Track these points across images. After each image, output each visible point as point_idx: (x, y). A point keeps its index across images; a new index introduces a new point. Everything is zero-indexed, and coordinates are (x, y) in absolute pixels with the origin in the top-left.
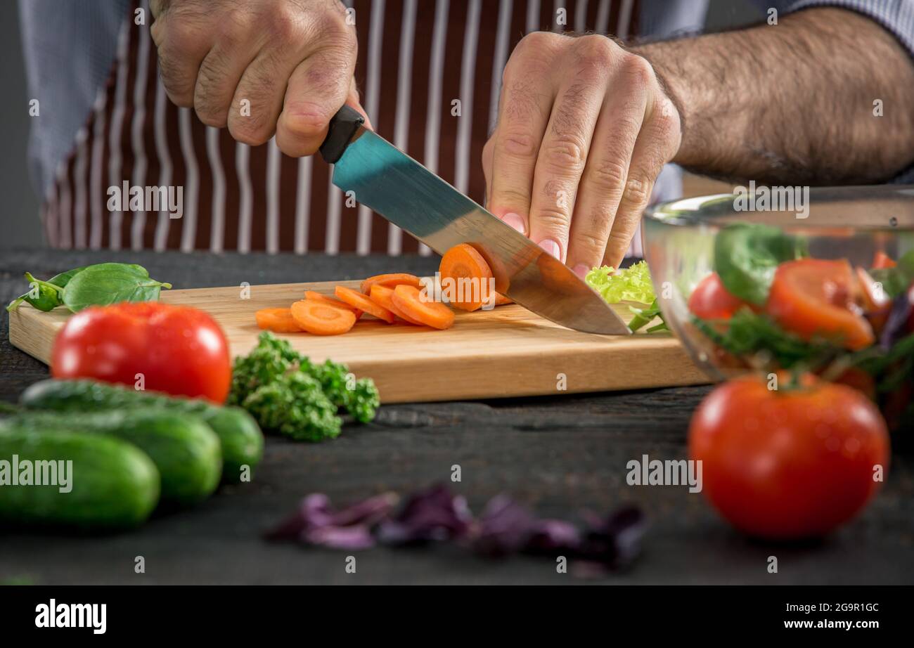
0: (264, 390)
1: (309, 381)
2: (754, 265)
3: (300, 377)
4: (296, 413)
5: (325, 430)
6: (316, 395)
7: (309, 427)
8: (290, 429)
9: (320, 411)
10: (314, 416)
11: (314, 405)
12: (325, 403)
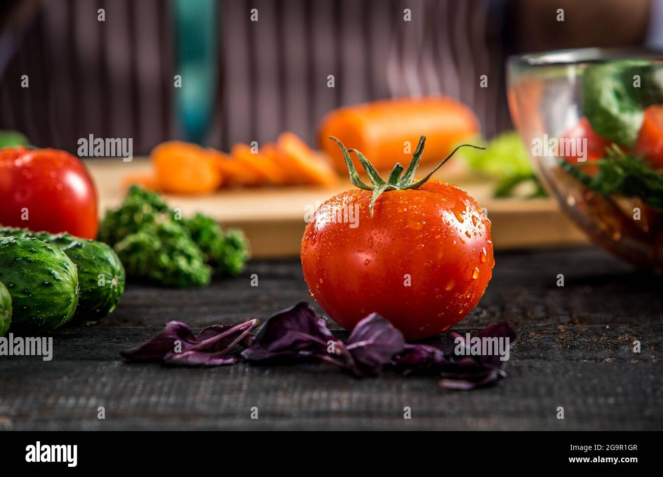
0: (131, 239)
1: (176, 229)
2: (622, 110)
3: (168, 225)
4: (164, 259)
5: (193, 277)
6: (184, 243)
7: (178, 272)
8: (158, 275)
9: (189, 258)
10: (182, 263)
11: (183, 253)
12: (193, 250)
